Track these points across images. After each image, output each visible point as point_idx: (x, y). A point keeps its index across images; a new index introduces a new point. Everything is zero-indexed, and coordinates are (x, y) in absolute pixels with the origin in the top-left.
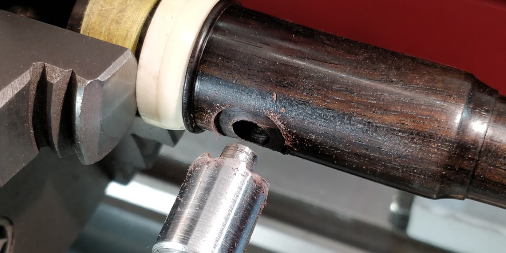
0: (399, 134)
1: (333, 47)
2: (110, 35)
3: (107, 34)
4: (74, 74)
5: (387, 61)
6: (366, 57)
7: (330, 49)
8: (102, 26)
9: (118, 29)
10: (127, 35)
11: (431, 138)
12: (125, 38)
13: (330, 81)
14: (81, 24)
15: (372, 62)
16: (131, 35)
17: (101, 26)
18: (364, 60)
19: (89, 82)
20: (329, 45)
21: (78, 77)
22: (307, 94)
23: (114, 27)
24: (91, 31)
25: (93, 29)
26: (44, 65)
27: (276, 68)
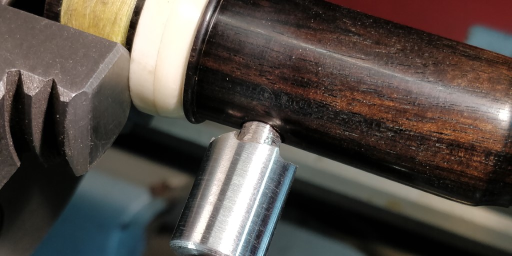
0: (437, 145)
1: (359, 35)
2: (96, 19)
3: (92, 17)
4: (55, 83)
5: (423, 54)
6: (398, 49)
7: (355, 38)
8: (87, 7)
9: (104, 11)
10: (115, 18)
11: (473, 151)
12: (114, 23)
13: (356, 80)
14: (61, 4)
15: (406, 56)
16: (121, 19)
17: (85, 7)
18: (396, 53)
19: (74, 95)
20: (355, 34)
21: (60, 89)
22: (329, 95)
23: (100, 7)
24: (73, 12)
25: (76, 10)
26: (20, 71)
27: (292, 64)
